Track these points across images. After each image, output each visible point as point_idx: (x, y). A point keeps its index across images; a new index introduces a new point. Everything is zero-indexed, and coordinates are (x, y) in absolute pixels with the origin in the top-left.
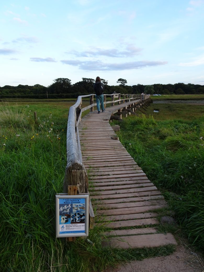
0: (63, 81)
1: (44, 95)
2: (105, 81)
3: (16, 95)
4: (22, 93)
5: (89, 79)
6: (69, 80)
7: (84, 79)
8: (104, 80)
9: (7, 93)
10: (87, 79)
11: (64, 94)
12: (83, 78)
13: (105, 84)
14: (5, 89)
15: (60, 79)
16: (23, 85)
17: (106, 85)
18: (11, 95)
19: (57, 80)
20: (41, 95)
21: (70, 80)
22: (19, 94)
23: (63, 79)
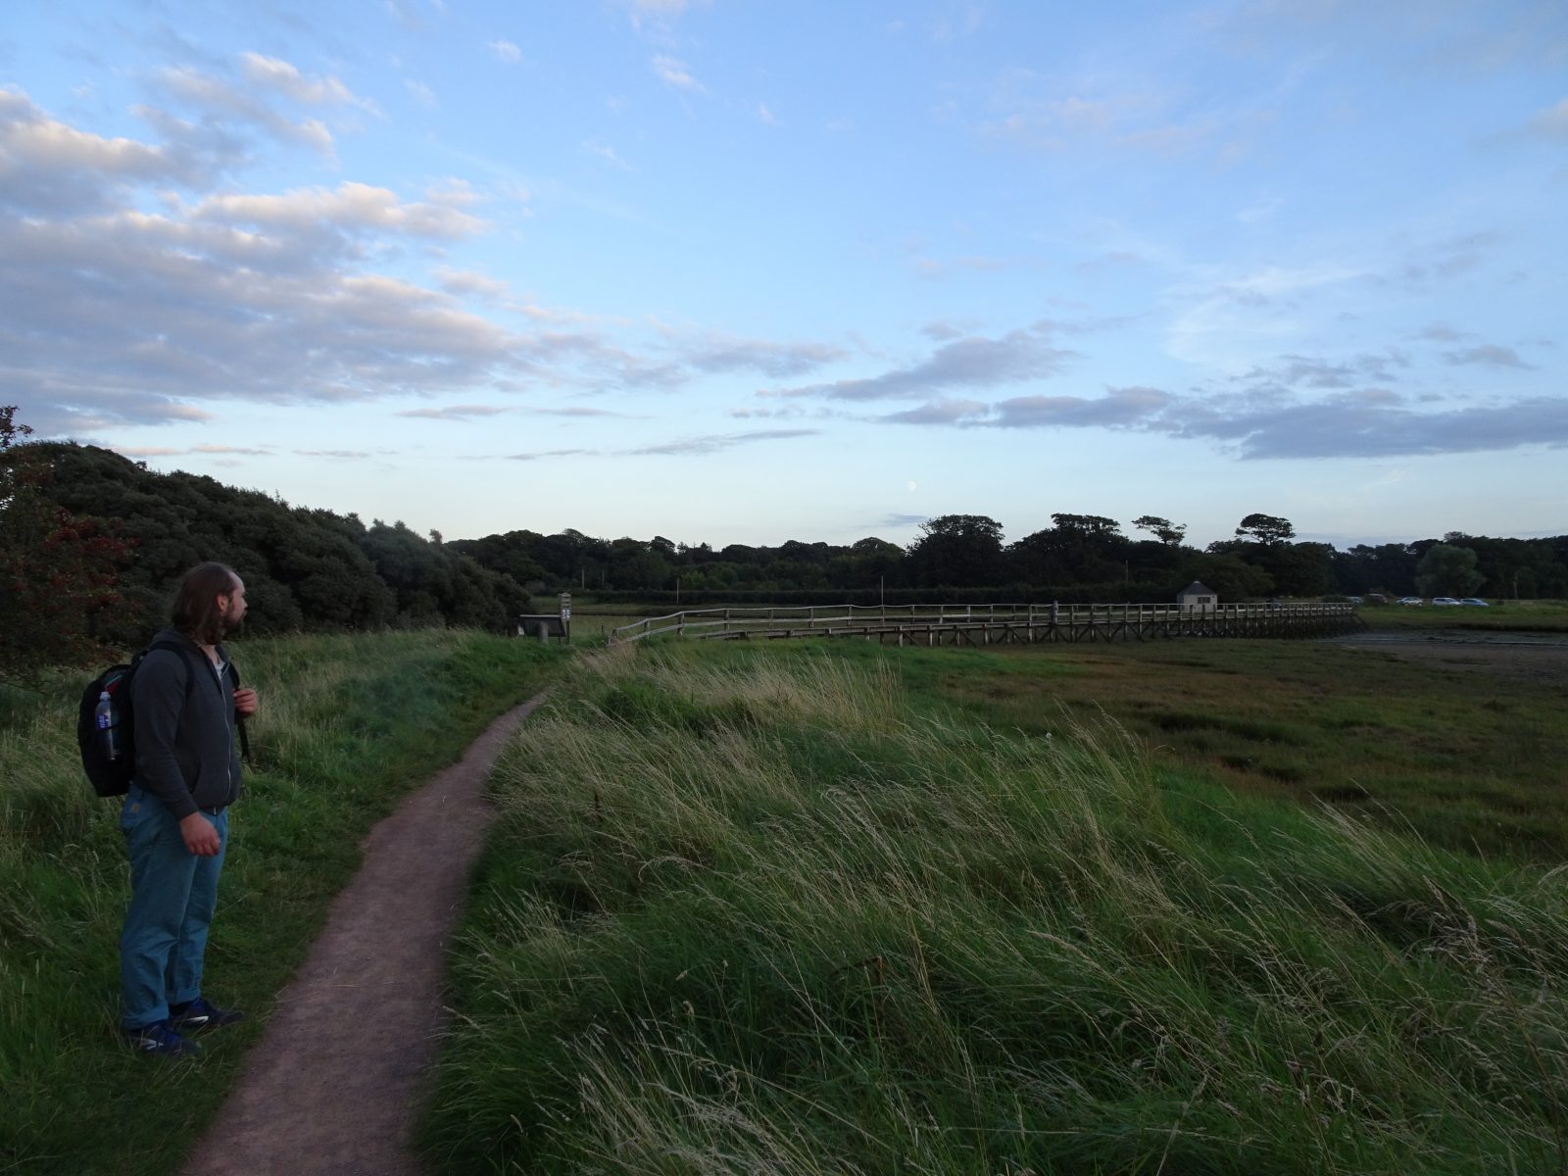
0: (963, 528)
1: (870, 590)
2: (1172, 529)
3: (761, 588)
4: (788, 581)
5: (1090, 519)
6: (991, 523)
7: (1060, 518)
8: (1167, 524)
9: (728, 579)
10: (1079, 519)
11: (956, 589)
12: (1057, 515)
13: (1170, 542)
14: (724, 563)
15: (955, 519)
16: (806, 542)
17: (1175, 546)
18: (737, 592)
19: (939, 524)
20: (855, 591)
21: (1000, 525)
22: (773, 587)
23: (967, 518)
